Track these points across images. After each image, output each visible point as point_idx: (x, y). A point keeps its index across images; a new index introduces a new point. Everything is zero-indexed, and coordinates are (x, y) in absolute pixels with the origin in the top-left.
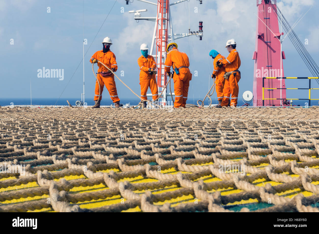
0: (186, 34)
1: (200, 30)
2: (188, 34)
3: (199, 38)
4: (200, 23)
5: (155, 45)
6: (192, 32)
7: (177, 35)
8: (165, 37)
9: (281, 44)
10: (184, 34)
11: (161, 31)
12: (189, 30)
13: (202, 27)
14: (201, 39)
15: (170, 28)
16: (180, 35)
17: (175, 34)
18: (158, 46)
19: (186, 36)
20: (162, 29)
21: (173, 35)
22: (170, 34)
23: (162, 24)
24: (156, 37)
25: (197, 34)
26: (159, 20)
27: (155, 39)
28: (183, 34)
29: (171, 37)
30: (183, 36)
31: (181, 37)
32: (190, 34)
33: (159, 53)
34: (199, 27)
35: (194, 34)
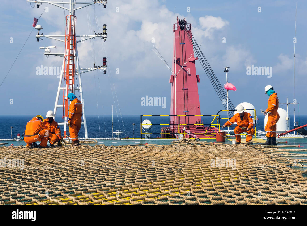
0: (92, 68)
1: (104, 65)
2: (93, 69)
3: (103, 72)
4: (104, 58)
5: (63, 79)
6: (96, 67)
7: (83, 69)
8: (72, 71)
9: (176, 78)
10: (90, 68)
11: (68, 66)
12: (95, 64)
13: (106, 62)
14: (105, 73)
15: (77, 63)
16: (86, 69)
17: (82, 69)
18: (66, 80)
19: (91, 70)
20: (69, 64)
21: (80, 69)
22: (77, 69)
23: (69, 59)
24: (64, 71)
25: (102, 68)
26: (66, 56)
27: (63, 73)
28: (88, 68)
29: (77, 71)
30: (89, 70)
31: (87, 71)
32: (95, 68)
33: (67, 85)
34: (103, 62)
35: (99, 68)
